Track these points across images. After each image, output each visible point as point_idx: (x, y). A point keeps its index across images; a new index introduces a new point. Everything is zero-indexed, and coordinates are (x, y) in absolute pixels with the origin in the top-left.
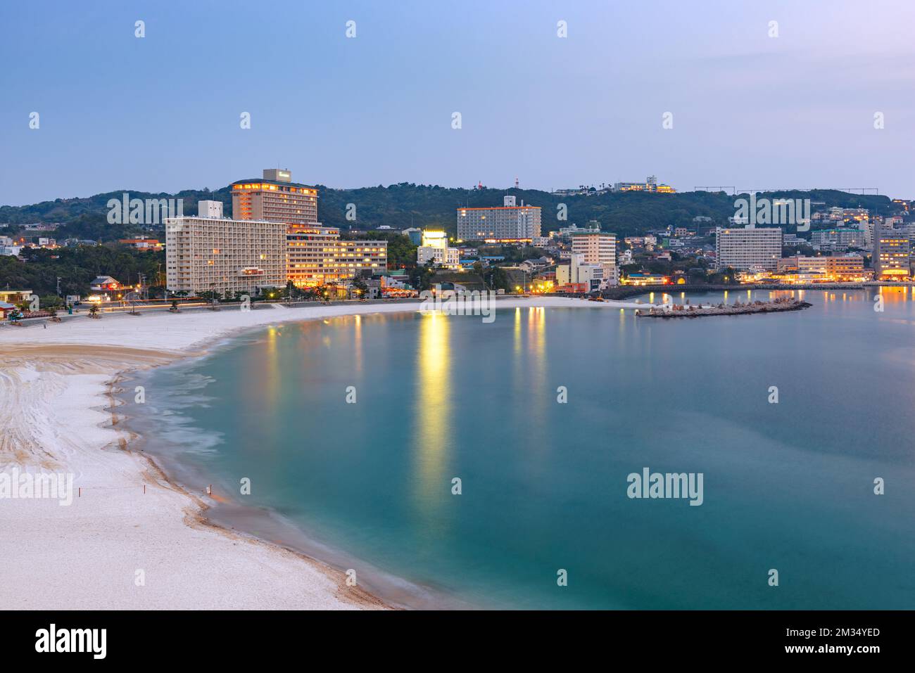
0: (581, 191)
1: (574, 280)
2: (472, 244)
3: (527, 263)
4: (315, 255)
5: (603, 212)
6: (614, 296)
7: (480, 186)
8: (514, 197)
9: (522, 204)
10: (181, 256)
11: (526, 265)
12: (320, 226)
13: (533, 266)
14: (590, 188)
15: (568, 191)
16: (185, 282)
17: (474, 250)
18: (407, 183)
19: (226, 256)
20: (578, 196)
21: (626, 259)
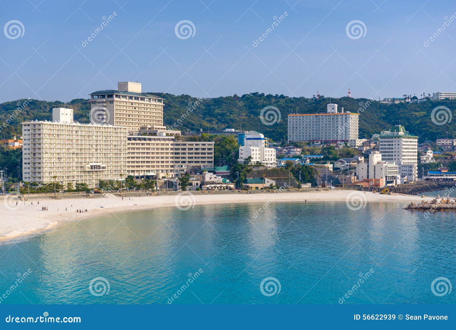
0: (405, 99)
1: (371, 176)
2: (298, 144)
3: (341, 161)
4: (153, 153)
5: (421, 117)
6: (406, 190)
7: (318, 96)
8: (336, 105)
9: (343, 111)
10: (35, 154)
11: (340, 163)
12: (164, 129)
13: (347, 164)
14: (412, 97)
15: (394, 100)
16: (37, 175)
17: (298, 150)
18: (257, 93)
19: (73, 153)
20: (401, 104)
21: (428, 158)
